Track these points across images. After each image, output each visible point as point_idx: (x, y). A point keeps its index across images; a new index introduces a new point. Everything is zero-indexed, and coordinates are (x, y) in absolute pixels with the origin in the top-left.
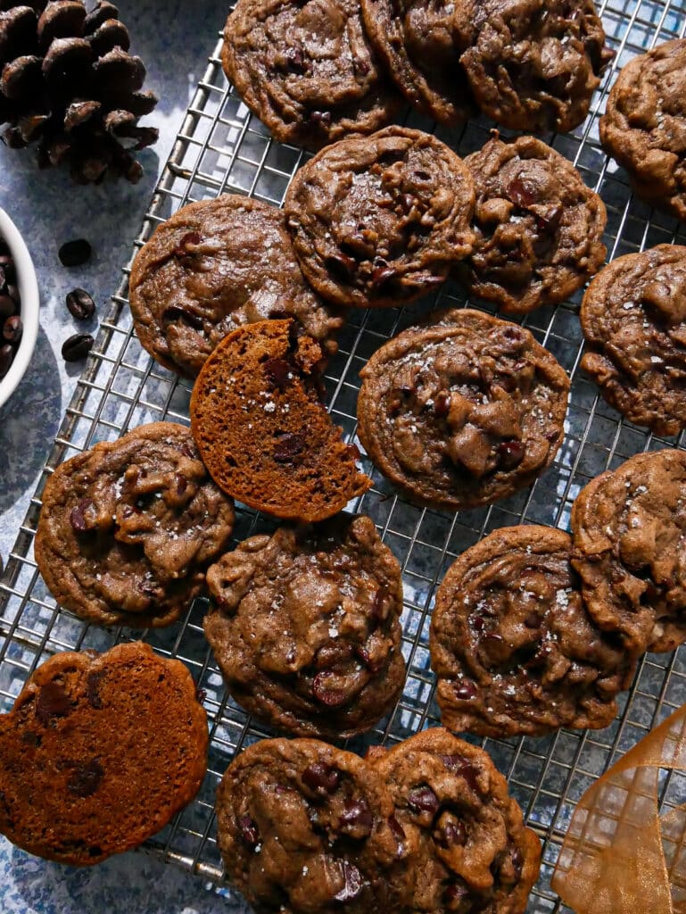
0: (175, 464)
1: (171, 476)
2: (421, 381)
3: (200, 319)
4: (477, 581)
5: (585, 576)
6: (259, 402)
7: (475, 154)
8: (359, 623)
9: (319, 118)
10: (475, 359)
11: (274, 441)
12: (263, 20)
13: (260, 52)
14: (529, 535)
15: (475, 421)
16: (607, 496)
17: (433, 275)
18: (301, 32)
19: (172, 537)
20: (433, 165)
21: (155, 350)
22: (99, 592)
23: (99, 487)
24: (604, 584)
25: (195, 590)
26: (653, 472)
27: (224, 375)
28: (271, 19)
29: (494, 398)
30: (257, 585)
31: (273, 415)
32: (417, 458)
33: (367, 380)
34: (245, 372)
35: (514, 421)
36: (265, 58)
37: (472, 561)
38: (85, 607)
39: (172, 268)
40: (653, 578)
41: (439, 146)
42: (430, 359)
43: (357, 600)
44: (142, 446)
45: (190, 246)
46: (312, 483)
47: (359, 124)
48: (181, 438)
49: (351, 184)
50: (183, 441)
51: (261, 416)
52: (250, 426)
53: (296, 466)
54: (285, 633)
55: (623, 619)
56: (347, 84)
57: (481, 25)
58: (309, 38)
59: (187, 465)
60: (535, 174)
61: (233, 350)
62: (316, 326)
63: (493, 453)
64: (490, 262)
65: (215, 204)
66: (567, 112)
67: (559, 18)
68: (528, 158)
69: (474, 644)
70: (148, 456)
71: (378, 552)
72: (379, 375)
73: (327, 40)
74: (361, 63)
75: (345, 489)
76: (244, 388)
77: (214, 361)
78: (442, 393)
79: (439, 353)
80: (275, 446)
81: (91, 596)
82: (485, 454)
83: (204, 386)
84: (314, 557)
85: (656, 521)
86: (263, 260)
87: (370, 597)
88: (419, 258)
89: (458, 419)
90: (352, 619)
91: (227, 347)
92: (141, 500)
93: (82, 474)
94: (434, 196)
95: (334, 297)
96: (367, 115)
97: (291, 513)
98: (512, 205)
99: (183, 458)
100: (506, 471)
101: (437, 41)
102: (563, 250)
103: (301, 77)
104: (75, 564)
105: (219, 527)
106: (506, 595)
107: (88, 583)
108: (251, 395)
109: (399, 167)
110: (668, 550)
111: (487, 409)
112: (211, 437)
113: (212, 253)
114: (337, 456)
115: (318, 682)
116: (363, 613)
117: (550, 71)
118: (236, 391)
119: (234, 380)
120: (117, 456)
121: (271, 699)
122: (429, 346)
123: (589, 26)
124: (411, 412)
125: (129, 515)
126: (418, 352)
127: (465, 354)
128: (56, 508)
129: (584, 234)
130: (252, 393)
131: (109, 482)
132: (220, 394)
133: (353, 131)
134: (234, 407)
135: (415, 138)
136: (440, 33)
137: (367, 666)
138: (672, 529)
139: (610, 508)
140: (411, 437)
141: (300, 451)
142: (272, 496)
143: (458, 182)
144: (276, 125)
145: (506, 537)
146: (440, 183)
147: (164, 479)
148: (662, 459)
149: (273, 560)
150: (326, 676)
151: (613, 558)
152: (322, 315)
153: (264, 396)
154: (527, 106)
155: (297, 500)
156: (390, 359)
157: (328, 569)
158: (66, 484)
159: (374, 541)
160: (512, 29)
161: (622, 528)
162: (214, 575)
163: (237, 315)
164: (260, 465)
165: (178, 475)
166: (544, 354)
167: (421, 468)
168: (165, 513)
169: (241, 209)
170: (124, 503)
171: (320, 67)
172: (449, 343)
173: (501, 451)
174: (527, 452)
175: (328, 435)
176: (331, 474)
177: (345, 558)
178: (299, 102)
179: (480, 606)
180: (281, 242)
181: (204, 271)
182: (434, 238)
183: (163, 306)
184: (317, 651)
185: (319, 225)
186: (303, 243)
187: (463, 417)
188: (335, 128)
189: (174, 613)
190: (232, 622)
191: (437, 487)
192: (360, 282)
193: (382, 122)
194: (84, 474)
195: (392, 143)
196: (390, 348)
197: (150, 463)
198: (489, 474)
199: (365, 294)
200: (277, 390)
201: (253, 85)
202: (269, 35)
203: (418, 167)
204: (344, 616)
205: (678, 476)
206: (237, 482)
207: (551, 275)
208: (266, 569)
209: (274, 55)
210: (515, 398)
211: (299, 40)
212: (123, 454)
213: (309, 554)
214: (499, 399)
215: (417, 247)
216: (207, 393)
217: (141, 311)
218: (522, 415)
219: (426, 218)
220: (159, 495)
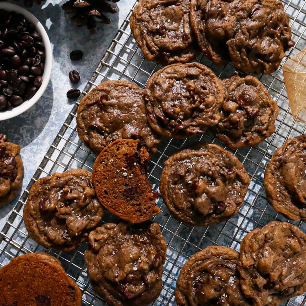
0: (84, 189)
1: (81, 194)
2: (188, 171)
3: (103, 131)
4: (198, 268)
5: (242, 274)
6: (121, 171)
7: (227, 79)
8: (146, 267)
9: (165, 55)
10: (212, 167)
11: (124, 188)
12: (149, 10)
13: (146, 23)
14: (221, 251)
15: (207, 193)
16: (256, 240)
17: (201, 129)
18: (163, 18)
19: (78, 218)
20: (209, 84)
21: (83, 139)
22: (45, 234)
23: (52, 193)
24: (249, 278)
25: (83, 239)
26: (276, 233)
27: (109, 157)
28: (152, 10)
29: (217, 184)
30: (108, 243)
31: (126, 178)
32: (181, 203)
33: (166, 167)
34: (117, 158)
35: (223, 195)
36: (147, 26)
37: (197, 259)
38: (39, 239)
39: (95, 108)
40: (270, 279)
41: (213, 76)
42: (194, 163)
43: (147, 257)
44: (72, 179)
45: (104, 101)
46: (137, 208)
47: (181, 59)
48: (87, 177)
49: (173, 86)
50: (88, 179)
51: (121, 177)
52: (116, 180)
53: (131, 199)
54: (116, 265)
55: (255, 294)
56: (179, 43)
57: (237, 30)
58: (167, 21)
59: (89, 190)
60: (251, 92)
61: (114, 148)
62: (149, 142)
63: (212, 207)
64: (225, 127)
65: (117, 83)
66: (268, 68)
67: (272, 29)
68: (249, 85)
69: (193, 294)
70: (74, 183)
71: (159, 238)
72: (172, 166)
73: (174, 23)
74: (186, 35)
75: (149, 212)
76: (116, 164)
77: (106, 151)
78: (195, 179)
79: (198, 161)
80: (125, 190)
81: (42, 235)
82: (209, 208)
83: (100, 160)
84: (133, 236)
85: (275, 255)
86: (132, 112)
87: (152, 258)
88: (196, 121)
89: (200, 191)
90: (144, 265)
91: (112, 146)
92: (68, 202)
93: (46, 186)
94: (207, 97)
95: (158, 132)
96: (185, 56)
97: (126, 218)
98: (238, 105)
99: (87, 188)
100: (217, 214)
101: (218, 34)
102: (257, 126)
103: (160, 37)
104: (38, 222)
105: (97, 217)
106: (209, 276)
107: (42, 230)
108: (118, 168)
109: (195, 82)
110: (278, 267)
111: (213, 189)
112: (100, 181)
113: (112, 106)
114: (148, 199)
115: (126, 287)
116: (148, 263)
117: (264, 52)
118: (112, 165)
119: (112, 160)
120: (61, 181)
121: (106, 289)
122: (194, 158)
123: (285, 32)
124: (182, 184)
125: (62, 207)
126: (189, 159)
127: (208, 164)
128: (34, 197)
129: (266, 121)
130: (119, 167)
131: (57, 192)
132: (106, 165)
133: (178, 62)
134: (111, 171)
135: (203, 70)
136: (220, 31)
137: (146, 284)
138: (282, 258)
139: (256, 246)
140: (180, 194)
141: (134, 194)
142: (120, 210)
143: (217, 93)
144: (147, 54)
145: (212, 251)
146: (210, 92)
147: (78, 195)
148: (281, 227)
149: (116, 235)
150: (129, 285)
151: (254, 267)
152: (153, 138)
153: (123, 169)
154: (252, 64)
155: (129, 214)
156: (177, 160)
157: (137, 242)
158: (39, 188)
159: (158, 233)
160: (250, 34)
161: (260, 255)
162: (92, 235)
163: (118, 133)
164: (117, 196)
165: (84, 194)
166: (241, 168)
167: (182, 207)
168: (77, 208)
169: (127, 88)
170: (61, 202)
171: (169, 33)
172: (202, 158)
173: (216, 207)
174: (227, 209)
175: (146, 189)
176: (145, 205)
177: (145, 238)
178: (158, 47)
179: (198, 278)
180: (141, 105)
181: (108, 112)
182: (203, 115)
183: (89, 123)
184: (127, 275)
185: (156, 102)
186: (149, 108)
187: (202, 191)
188: (171, 59)
189: (73, 248)
190: (96, 256)
191: (187, 216)
192: (170, 128)
193: (190, 60)
194: (47, 186)
195: (193, 71)
196: (178, 155)
197: (74, 186)
198: (209, 215)
199: (171, 133)
200: (129, 168)
201: (141, 36)
202: (151, 17)
203: (202, 83)
204: (140, 263)
205: (287, 235)
206: (107, 201)
207: (250, 136)
208: (113, 238)
209: (151, 26)
210: (226, 185)
211: (162, 21)
212: (63, 181)
213: (131, 234)
214: (219, 185)
215: (196, 117)
216: (101, 163)
217: (80, 123)
218: (228, 192)
219: (202, 106)
220: (75, 201)
